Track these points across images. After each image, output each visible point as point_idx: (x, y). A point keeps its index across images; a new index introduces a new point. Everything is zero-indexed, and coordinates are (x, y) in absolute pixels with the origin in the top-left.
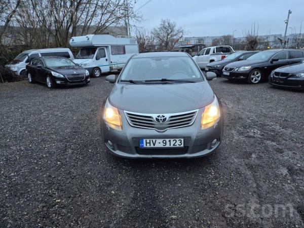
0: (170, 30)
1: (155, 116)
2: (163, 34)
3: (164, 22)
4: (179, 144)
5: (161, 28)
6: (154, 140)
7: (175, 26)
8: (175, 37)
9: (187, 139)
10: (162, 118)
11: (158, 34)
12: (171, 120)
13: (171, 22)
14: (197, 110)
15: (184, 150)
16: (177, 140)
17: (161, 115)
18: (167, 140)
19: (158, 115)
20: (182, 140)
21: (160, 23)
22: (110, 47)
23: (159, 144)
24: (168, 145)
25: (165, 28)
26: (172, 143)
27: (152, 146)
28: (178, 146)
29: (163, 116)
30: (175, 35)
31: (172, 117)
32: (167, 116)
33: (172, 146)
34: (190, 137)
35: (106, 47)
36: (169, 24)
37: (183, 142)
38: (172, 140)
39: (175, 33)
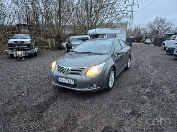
0: (161, 23)
1: (65, 67)
2: (155, 26)
3: (158, 18)
4: (72, 82)
5: (155, 22)
6: (63, 79)
7: (165, 20)
8: (165, 28)
9: (75, 81)
10: (68, 69)
11: (152, 26)
12: (72, 71)
13: (163, 18)
14: (85, 68)
15: (75, 86)
16: (72, 80)
17: (68, 67)
18: (68, 79)
19: (66, 67)
20: (73, 81)
21: (155, 19)
22: (107, 35)
23: (64, 81)
24: (68, 82)
25: (158, 22)
26: (70, 81)
27: (62, 81)
28: (72, 83)
29: (68, 68)
30: (165, 26)
31: (73, 69)
32: (70, 68)
33: (69, 83)
34: (77, 80)
35: (105, 35)
36: (161, 19)
37: (74, 82)
38: (69, 80)
39: (165, 25)
